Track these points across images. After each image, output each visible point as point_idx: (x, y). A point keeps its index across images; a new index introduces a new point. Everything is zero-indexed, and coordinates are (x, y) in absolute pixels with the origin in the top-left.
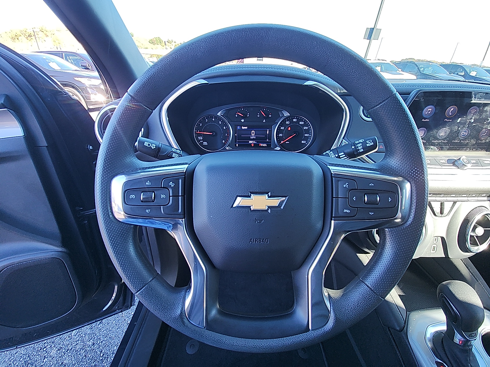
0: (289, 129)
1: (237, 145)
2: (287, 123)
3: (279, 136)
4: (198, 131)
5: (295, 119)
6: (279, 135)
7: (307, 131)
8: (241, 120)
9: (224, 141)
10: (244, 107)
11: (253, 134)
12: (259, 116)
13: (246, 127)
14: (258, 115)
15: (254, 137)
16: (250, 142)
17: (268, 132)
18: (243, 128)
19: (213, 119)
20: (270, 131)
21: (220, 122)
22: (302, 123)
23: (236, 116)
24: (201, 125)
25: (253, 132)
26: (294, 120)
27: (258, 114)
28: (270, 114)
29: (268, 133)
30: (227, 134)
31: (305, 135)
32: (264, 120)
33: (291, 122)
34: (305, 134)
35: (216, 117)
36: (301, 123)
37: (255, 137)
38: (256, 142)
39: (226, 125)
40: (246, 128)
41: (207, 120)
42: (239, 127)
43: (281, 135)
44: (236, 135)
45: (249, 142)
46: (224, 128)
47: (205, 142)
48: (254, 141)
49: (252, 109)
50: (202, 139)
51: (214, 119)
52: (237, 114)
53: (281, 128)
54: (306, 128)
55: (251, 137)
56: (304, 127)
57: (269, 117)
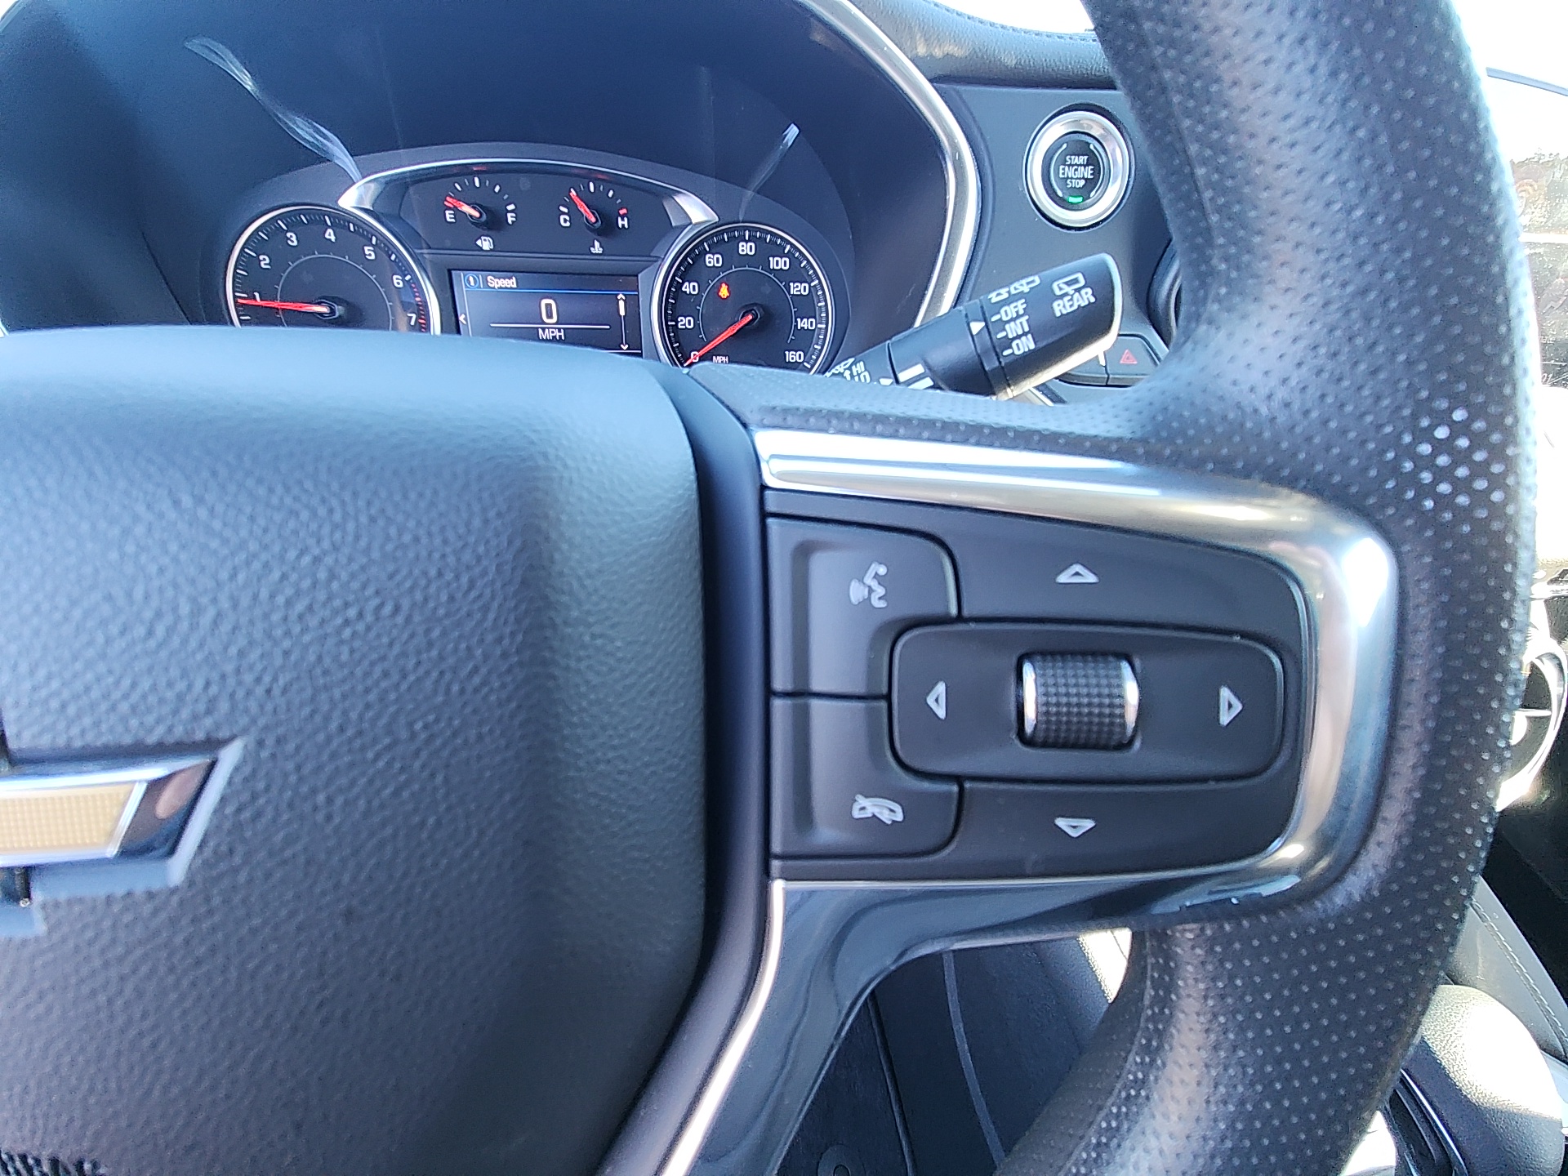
0: (724, 291)
2: (712, 260)
4: (257, 294)
5: (747, 242)
6: (677, 322)
7: (807, 305)
8: (479, 243)
10: (483, 172)
11: (550, 316)
12: (565, 221)
14: (562, 217)
15: (556, 332)
17: (622, 304)
18: (494, 283)
19: (330, 235)
20: (633, 303)
21: (366, 248)
22: (782, 261)
23: (449, 215)
24: (265, 261)
25: (548, 306)
26: (744, 248)
27: (564, 213)
28: (621, 212)
29: (622, 313)
30: (414, 315)
31: (796, 322)
32: (597, 244)
33: (731, 256)
34: (799, 320)
35: (342, 221)
36: (780, 263)
37: (562, 334)
39: (404, 269)
40: (512, 282)
41: (294, 238)
42: (471, 279)
43: (685, 322)
44: (465, 319)
46: (397, 281)
49: (525, 183)
51: (331, 231)
52: (450, 209)
53: (684, 289)
54: (801, 286)
55: (543, 329)
56: (791, 284)
57: (620, 226)
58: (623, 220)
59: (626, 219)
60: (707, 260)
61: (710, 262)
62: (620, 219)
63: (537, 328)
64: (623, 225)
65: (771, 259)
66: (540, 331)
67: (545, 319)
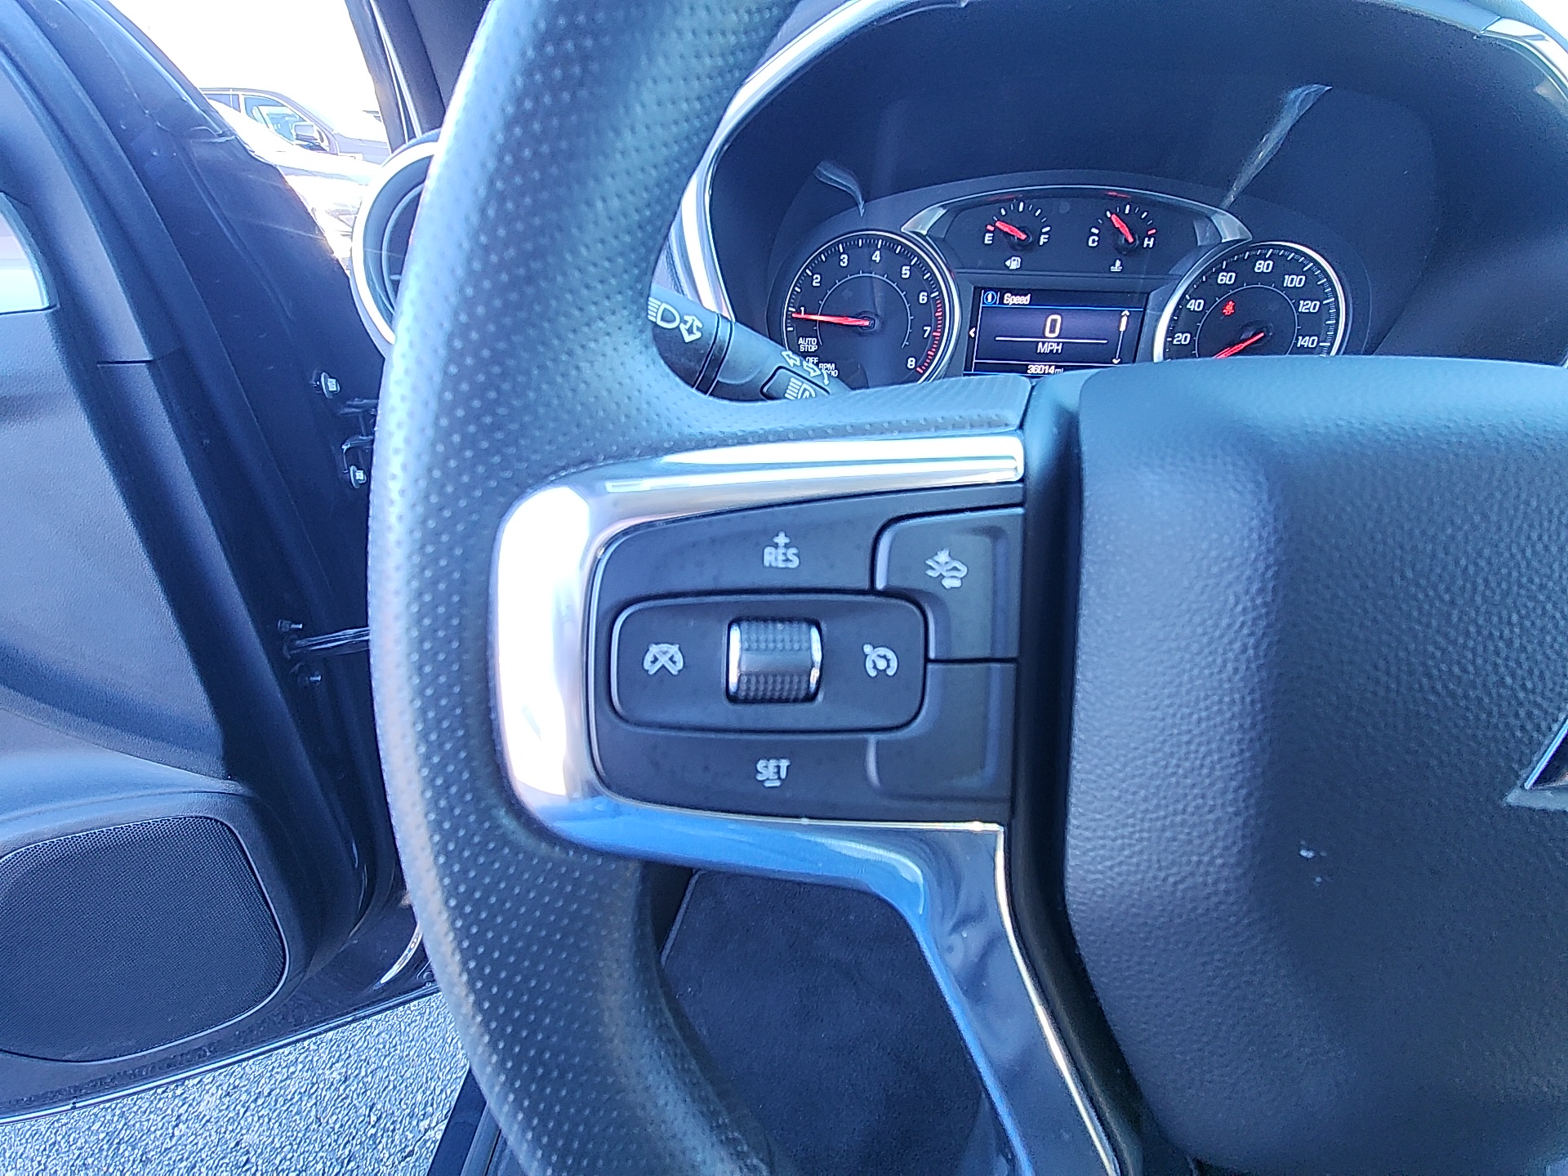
0: (1229, 309)
2: (1225, 278)
3: (1175, 342)
4: (802, 309)
5: (1265, 260)
6: (1173, 338)
7: (1313, 323)
8: (1008, 263)
9: (913, 363)
10: (1027, 197)
11: (1052, 331)
12: (1094, 241)
13: (1026, 295)
14: (1091, 238)
15: (1055, 345)
17: (1124, 320)
18: (1010, 299)
19: (877, 256)
20: (1138, 320)
21: (904, 268)
22: (1297, 279)
23: (988, 239)
24: (817, 280)
25: (1054, 322)
26: (1261, 266)
27: (1094, 234)
28: (1150, 233)
29: (1123, 328)
30: (929, 329)
31: (1297, 339)
32: (1118, 263)
33: (1246, 274)
34: (1300, 338)
35: (894, 244)
36: (1293, 281)
37: (1060, 347)
39: (933, 285)
40: (1026, 300)
41: (846, 260)
42: (990, 297)
43: (1183, 338)
44: (975, 333)
45: (1027, 367)
46: (923, 298)
47: (829, 366)
48: (1050, 366)
49: (1065, 206)
50: (813, 350)
51: (878, 253)
52: (990, 231)
53: (1188, 306)
54: (1311, 304)
55: (1044, 343)
56: (1302, 302)
57: (1145, 246)
58: (1149, 240)
59: (1152, 239)
60: (1220, 278)
61: (1222, 280)
62: (1147, 239)
63: (1038, 342)
64: (1148, 245)
65: (1287, 277)
66: (1040, 344)
67: (1047, 334)
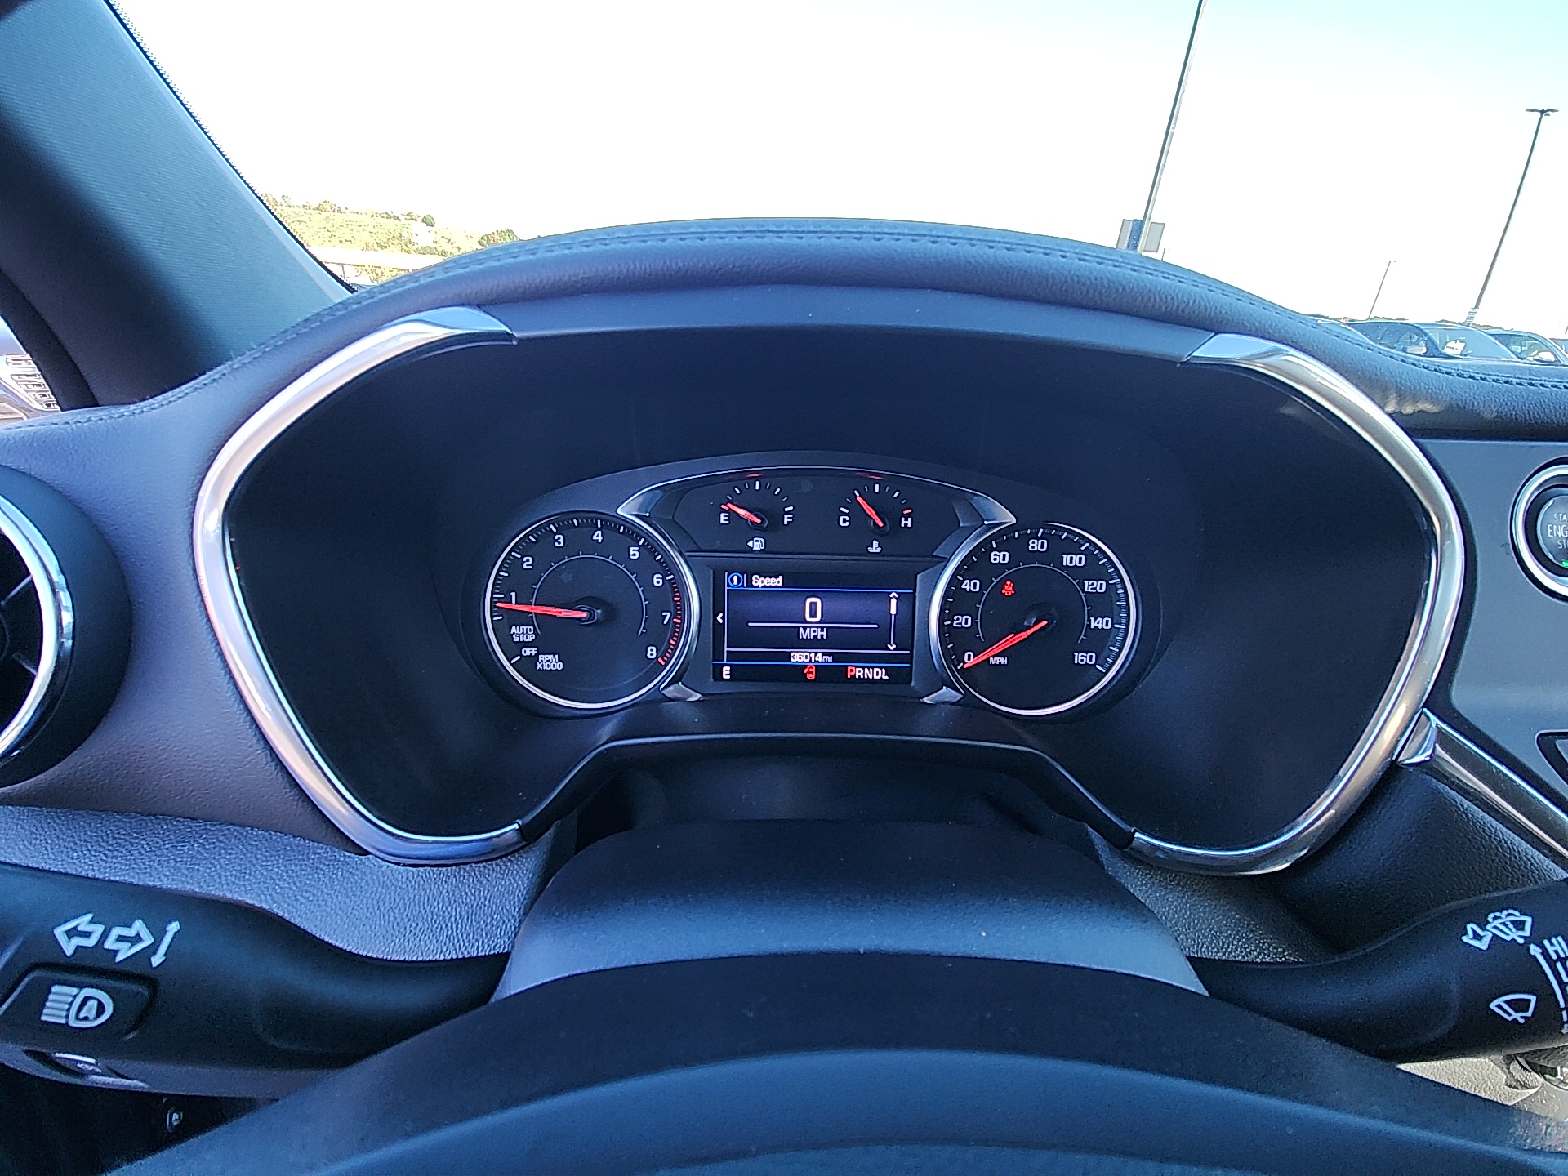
0: (1008, 589)
1: (726, 671)
2: (997, 557)
3: (955, 625)
4: (513, 596)
5: (1038, 539)
6: (953, 621)
7: (1106, 604)
8: (750, 544)
9: (654, 652)
10: (764, 476)
11: (813, 615)
12: (845, 521)
13: (777, 577)
14: (841, 519)
15: (818, 630)
16: (798, 657)
17: (894, 602)
18: (759, 581)
19: (598, 536)
20: (909, 602)
21: (632, 549)
22: (1076, 558)
23: (723, 518)
24: (528, 563)
25: (813, 604)
26: (1035, 545)
27: (845, 514)
28: (905, 512)
29: (893, 611)
30: (669, 614)
31: (1089, 621)
32: (875, 543)
33: (1019, 551)
34: (1093, 619)
35: (613, 524)
36: (1073, 560)
37: (825, 633)
38: (830, 659)
39: (667, 567)
40: (777, 582)
41: (561, 540)
42: (735, 578)
43: (963, 621)
44: (723, 618)
45: (788, 656)
46: (657, 580)
47: (550, 657)
48: (816, 653)
49: (807, 485)
50: (530, 639)
51: (599, 532)
52: (725, 511)
53: (963, 586)
54: (1097, 584)
55: (805, 628)
56: (1086, 582)
57: (903, 525)
58: (906, 520)
59: (910, 519)
60: (992, 557)
61: (995, 559)
62: (903, 519)
63: (799, 627)
64: (906, 525)
65: (1065, 556)
66: (801, 630)
67: (808, 618)
